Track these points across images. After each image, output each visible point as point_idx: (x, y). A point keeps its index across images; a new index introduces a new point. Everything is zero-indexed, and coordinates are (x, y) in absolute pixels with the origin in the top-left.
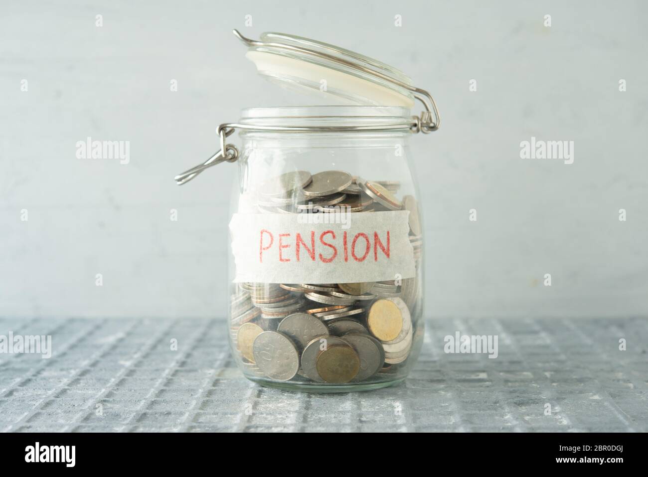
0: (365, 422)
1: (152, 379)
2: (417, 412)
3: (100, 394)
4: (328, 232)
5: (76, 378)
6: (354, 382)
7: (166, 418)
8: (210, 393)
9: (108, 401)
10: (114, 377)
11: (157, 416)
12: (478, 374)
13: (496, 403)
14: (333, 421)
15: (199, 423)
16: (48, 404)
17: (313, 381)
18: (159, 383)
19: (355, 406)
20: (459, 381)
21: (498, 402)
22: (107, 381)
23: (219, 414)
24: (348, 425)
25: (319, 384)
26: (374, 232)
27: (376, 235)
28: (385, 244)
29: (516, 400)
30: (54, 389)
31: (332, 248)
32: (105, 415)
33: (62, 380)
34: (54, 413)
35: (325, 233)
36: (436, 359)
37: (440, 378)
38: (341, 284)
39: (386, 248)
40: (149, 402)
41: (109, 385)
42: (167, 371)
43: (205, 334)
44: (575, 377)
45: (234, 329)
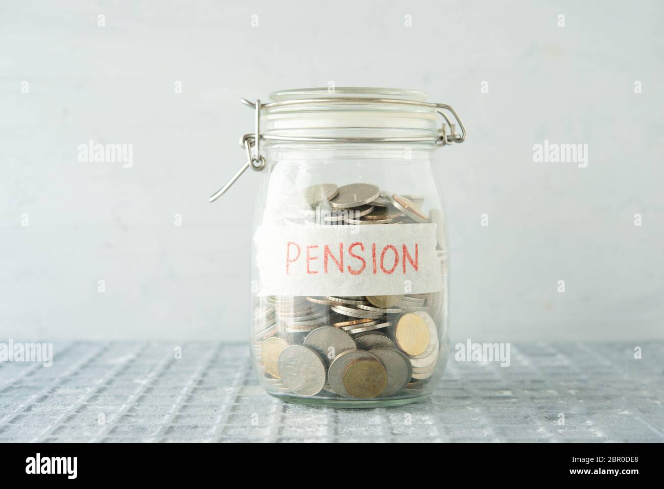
0: (397, 434)
1: (172, 396)
2: (448, 425)
3: (121, 409)
4: (357, 244)
5: (94, 395)
6: (381, 397)
7: (193, 431)
8: (234, 408)
9: (131, 416)
10: (133, 394)
11: (184, 429)
12: (502, 391)
13: (526, 417)
14: (365, 434)
15: (229, 435)
16: (70, 418)
17: (339, 396)
18: (179, 399)
19: (385, 420)
20: (485, 398)
21: (528, 417)
22: (126, 398)
23: (247, 427)
24: (382, 437)
25: (345, 399)
26: (402, 244)
27: (404, 248)
28: (413, 257)
29: (546, 414)
30: (74, 405)
31: (361, 260)
32: (131, 428)
33: (79, 397)
34: (78, 427)
35: (353, 245)
36: (457, 378)
37: (465, 395)
38: (369, 296)
39: (414, 261)
40: (174, 416)
41: (129, 401)
42: (185, 390)
43: (217, 356)
44: (600, 394)
45: (257, 344)
